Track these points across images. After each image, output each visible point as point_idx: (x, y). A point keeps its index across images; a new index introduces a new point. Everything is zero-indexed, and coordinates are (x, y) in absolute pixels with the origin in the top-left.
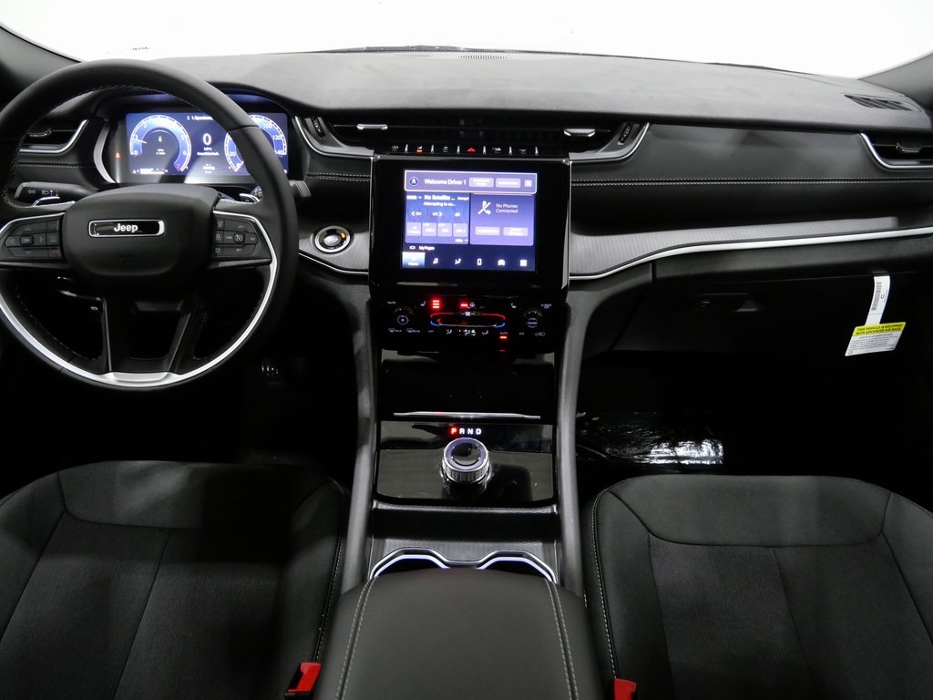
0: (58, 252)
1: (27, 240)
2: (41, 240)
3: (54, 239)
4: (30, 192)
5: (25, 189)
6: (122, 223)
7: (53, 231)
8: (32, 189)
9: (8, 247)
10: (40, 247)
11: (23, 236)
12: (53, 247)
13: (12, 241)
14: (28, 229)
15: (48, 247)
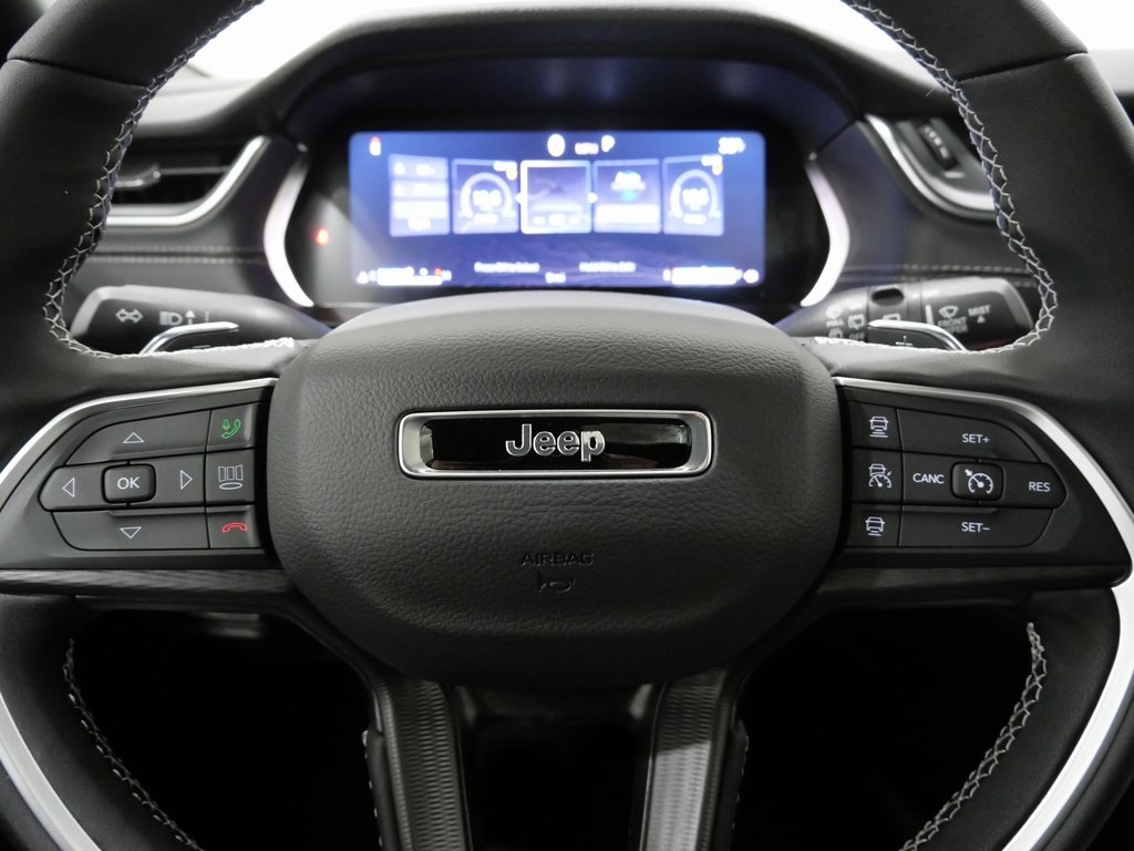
0: (248, 526)
1: (126, 483)
2: (182, 481)
3: (232, 479)
4: (123, 316)
5: (107, 308)
6: (540, 424)
7: (234, 449)
8: (130, 306)
9: (52, 511)
10: (179, 510)
11: (112, 465)
12: (228, 507)
13: (68, 488)
14: (133, 438)
15: (208, 508)
